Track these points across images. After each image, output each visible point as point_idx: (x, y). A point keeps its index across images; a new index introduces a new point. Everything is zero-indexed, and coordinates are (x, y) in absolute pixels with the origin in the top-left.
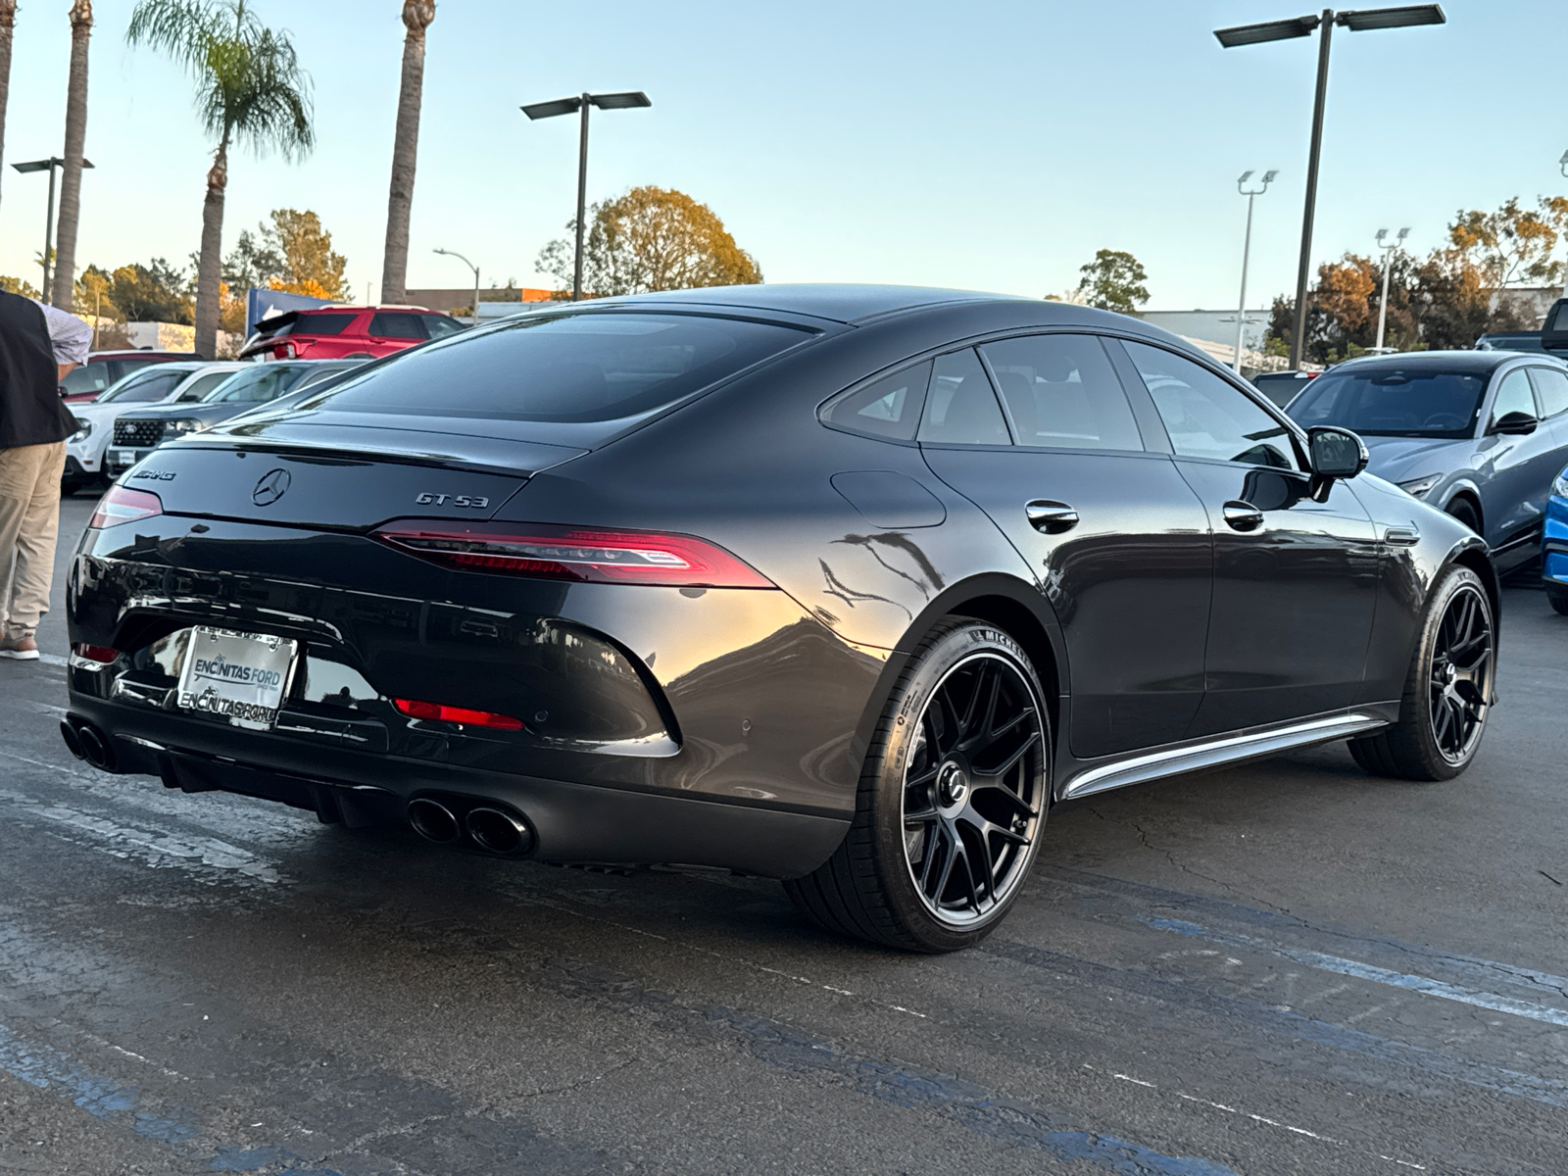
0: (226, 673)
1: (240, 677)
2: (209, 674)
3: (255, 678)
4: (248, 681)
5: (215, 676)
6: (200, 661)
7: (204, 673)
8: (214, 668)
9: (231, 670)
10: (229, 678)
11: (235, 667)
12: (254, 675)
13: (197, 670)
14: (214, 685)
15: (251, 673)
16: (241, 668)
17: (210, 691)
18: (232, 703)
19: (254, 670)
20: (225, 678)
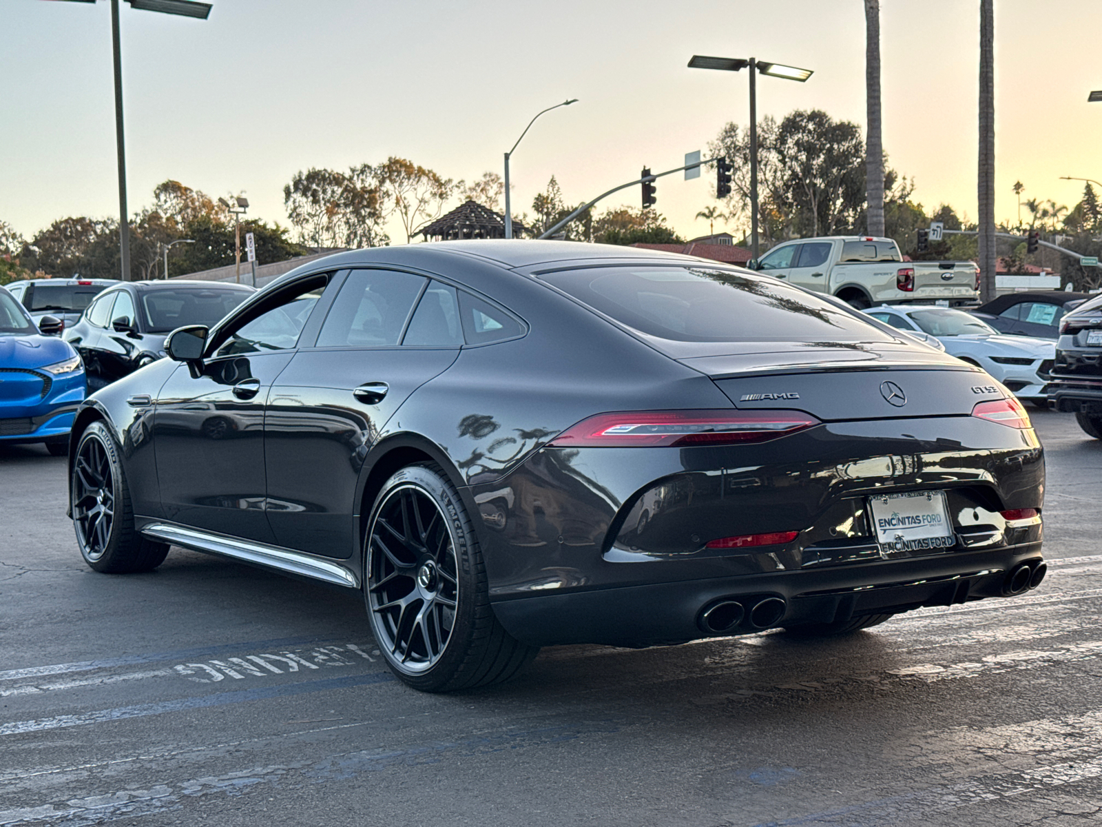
0: (903, 523)
1: (915, 523)
2: (892, 527)
3: (926, 521)
4: (922, 524)
5: (897, 527)
6: (880, 520)
7: (888, 527)
8: (894, 522)
9: (907, 520)
10: (907, 526)
11: (908, 518)
12: (924, 519)
13: (881, 526)
14: (899, 533)
15: (921, 518)
16: (913, 518)
17: (899, 538)
18: (919, 540)
19: (923, 516)
20: (904, 526)
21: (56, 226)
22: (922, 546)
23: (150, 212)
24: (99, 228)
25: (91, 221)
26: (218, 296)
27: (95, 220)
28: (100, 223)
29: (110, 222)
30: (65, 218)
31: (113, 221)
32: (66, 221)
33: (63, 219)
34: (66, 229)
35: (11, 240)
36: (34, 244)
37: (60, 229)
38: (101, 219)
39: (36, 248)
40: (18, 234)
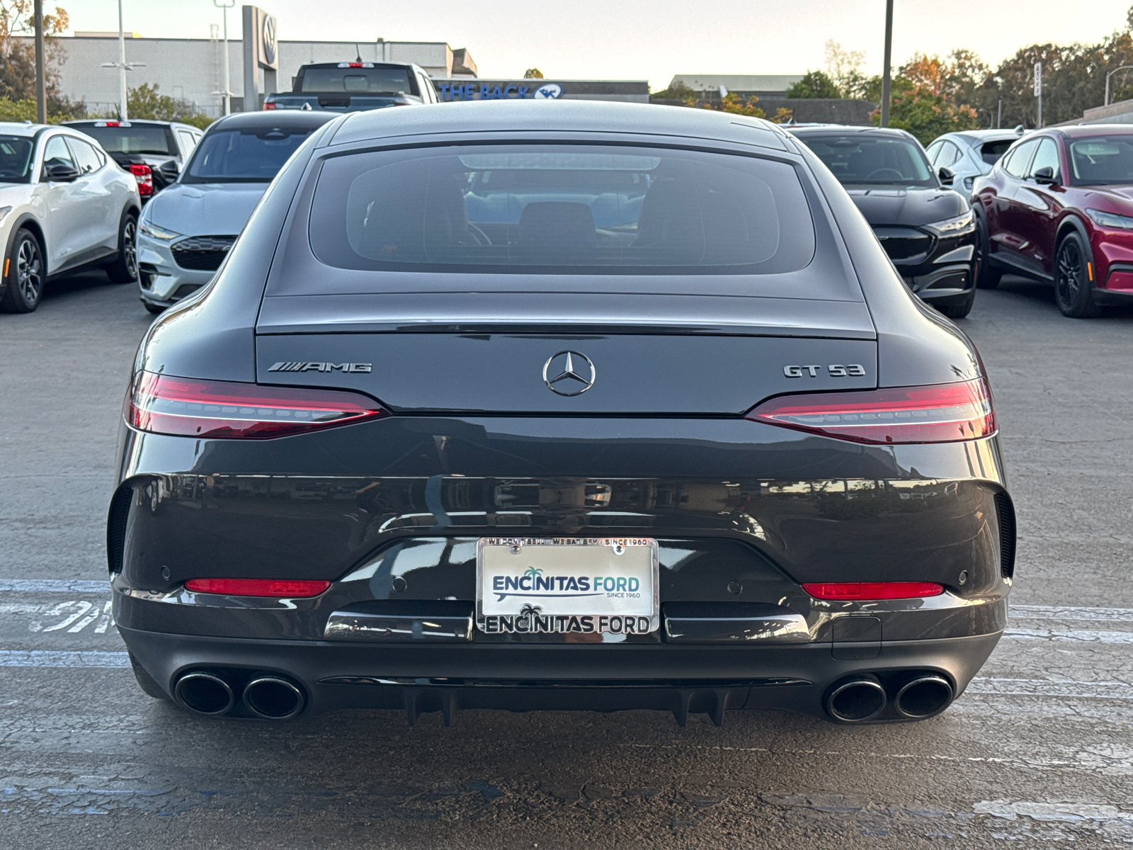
0: (548, 587)
1: (575, 588)
2: (520, 591)
3: (600, 587)
4: (591, 591)
5: (530, 592)
6: (496, 578)
7: (511, 590)
8: (527, 583)
9: (556, 583)
10: (556, 591)
11: (561, 579)
12: (596, 585)
13: (495, 588)
14: (534, 602)
15: (591, 582)
16: (572, 579)
17: (530, 610)
18: (574, 619)
19: (596, 579)
20: (549, 592)
21: (1020, 55)
22: (578, 628)
23: (1121, 35)
24: (1064, 54)
25: (1057, 48)
26: (854, 145)
27: (1061, 47)
28: (1066, 49)
29: (1076, 48)
30: (1031, 46)
31: (1080, 47)
32: (1032, 49)
33: (1028, 47)
34: (1030, 57)
35: (977, 71)
36: (998, 74)
37: (1023, 58)
38: (1068, 46)
39: (999, 80)
40: (984, 66)
